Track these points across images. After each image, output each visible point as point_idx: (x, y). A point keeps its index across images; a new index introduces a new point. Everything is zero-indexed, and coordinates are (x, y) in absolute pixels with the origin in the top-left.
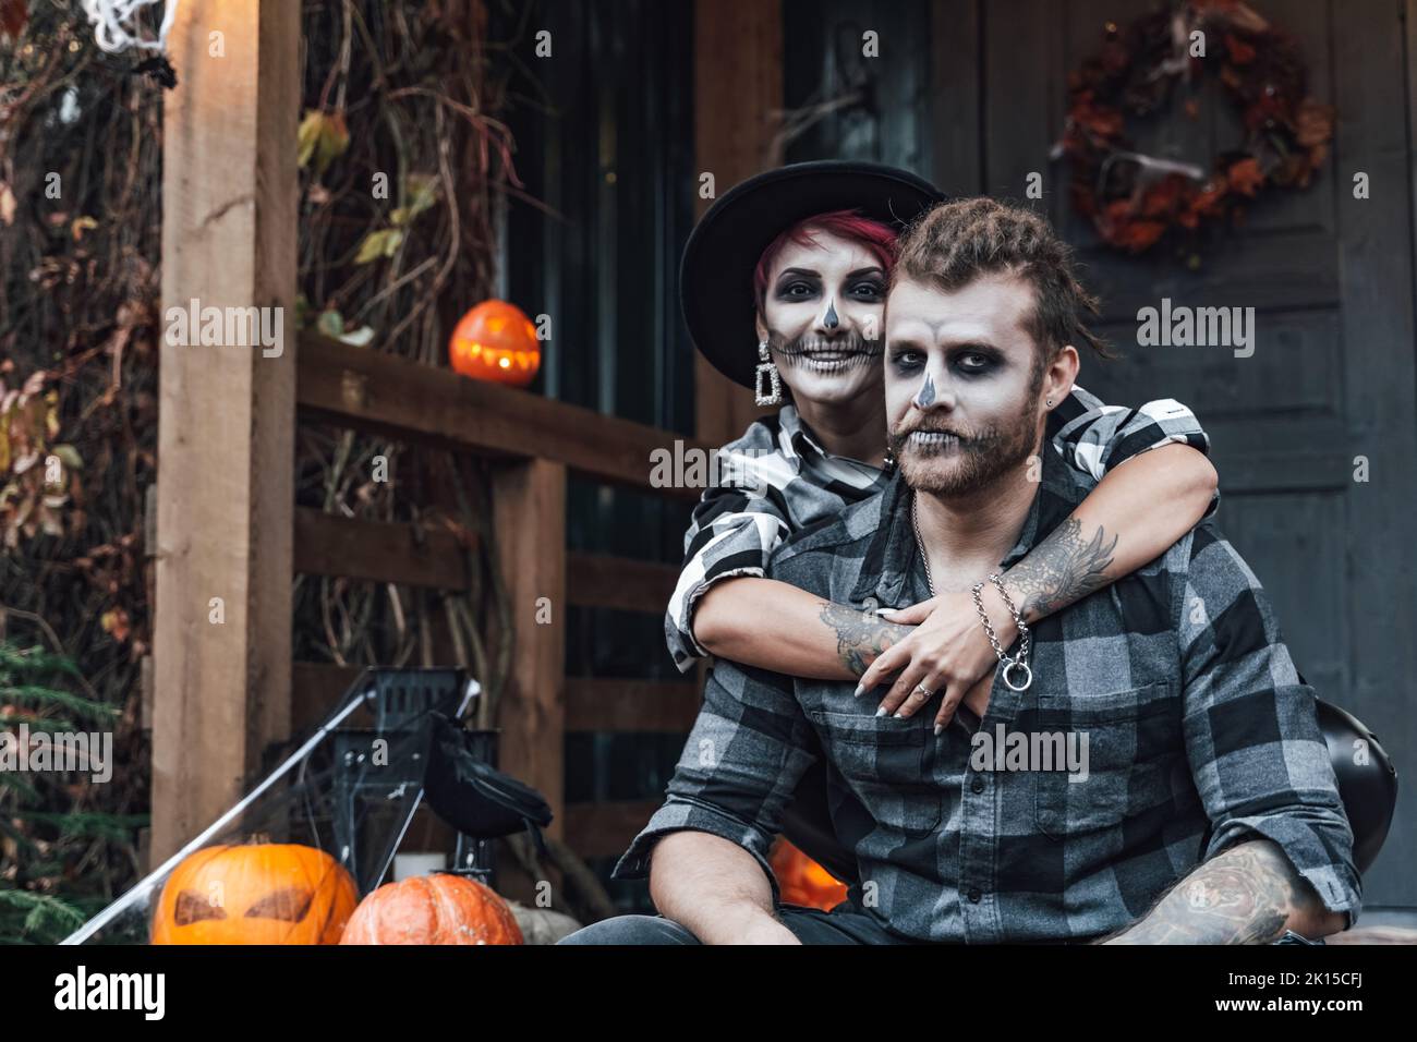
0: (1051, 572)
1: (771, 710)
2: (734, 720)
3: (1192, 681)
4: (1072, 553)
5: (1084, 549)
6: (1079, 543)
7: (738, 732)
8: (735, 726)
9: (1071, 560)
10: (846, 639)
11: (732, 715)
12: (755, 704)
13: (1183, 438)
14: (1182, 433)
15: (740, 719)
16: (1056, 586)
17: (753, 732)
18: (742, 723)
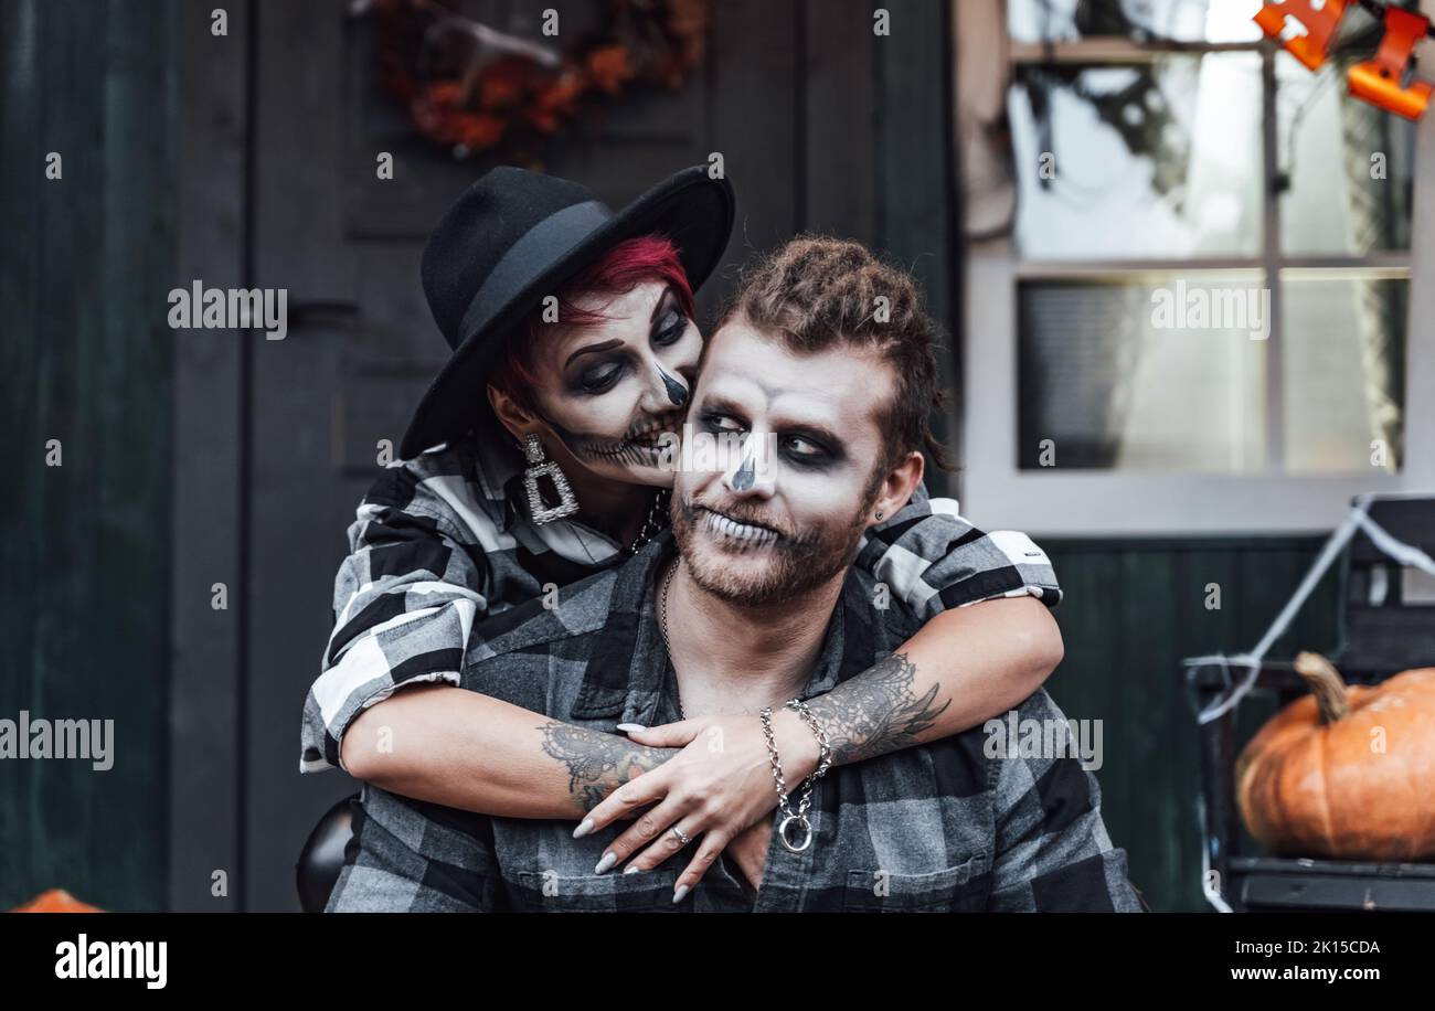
0: (866, 719)
1: (461, 865)
2: (412, 878)
3: (1009, 850)
4: (895, 704)
5: (910, 704)
6: (907, 694)
7: (418, 896)
8: (414, 887)
9: (892, 712)
10: (581, 773)
11: (409, 871)
12: (440, 857)
13: (1039, 591)
14: (1039, 585)
15: (421, 876)
16: (865, 737)
17: (440, 895)
18: (425, 883)
